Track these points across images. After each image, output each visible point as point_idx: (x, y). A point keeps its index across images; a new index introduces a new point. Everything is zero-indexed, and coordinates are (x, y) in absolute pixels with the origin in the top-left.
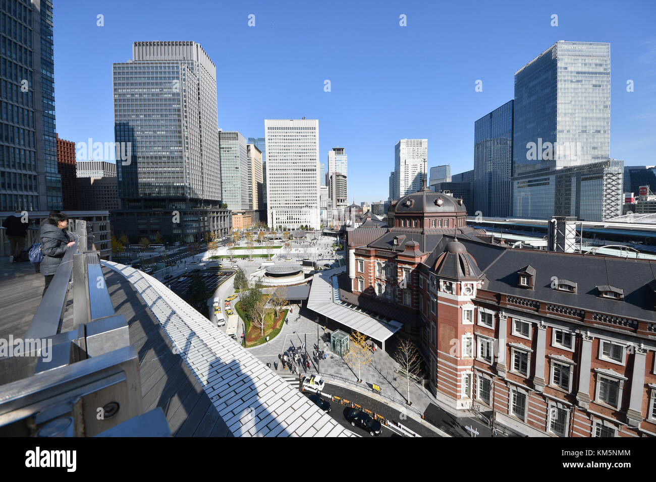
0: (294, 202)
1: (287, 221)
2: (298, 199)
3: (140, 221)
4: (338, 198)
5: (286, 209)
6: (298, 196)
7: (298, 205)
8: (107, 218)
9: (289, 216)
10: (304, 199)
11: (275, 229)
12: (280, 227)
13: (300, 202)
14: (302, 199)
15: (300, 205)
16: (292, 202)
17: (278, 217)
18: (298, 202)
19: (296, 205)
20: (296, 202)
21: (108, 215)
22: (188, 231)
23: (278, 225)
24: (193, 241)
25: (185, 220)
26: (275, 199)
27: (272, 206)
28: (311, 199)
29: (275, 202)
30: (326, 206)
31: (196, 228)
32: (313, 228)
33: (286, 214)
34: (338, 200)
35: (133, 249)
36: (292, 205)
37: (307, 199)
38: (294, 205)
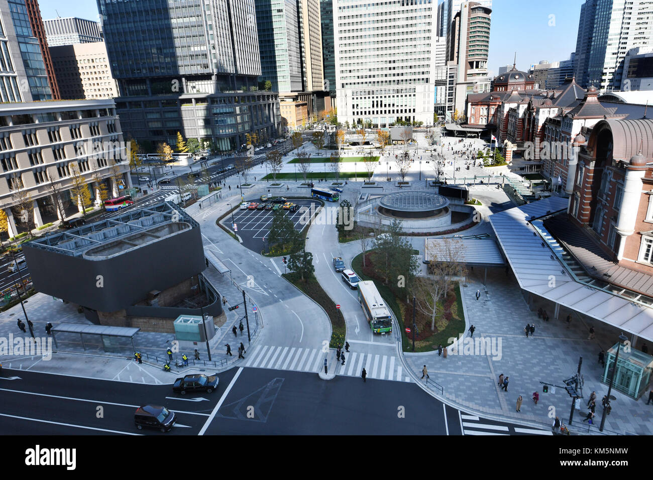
0: (385, 72)
1: (371, 110)
2: (392, 65)
3: (150, 116)
4: (471, 59)
5: (370, 88)
6: (392, 59)
7: (392, 78)
8: (115, 112)
9: (375, 100)
10: (405, 64)
11: (351, 126)
12: (360, 122)
13: (396, 72)
14: (401, 64)
15: (396, 78)
16: (380, 72)
17: (355, 102)
18: (392, 72)
19: (388, 79)
20: (388, 72)
21: (114, 107)
22: (221, 131)
23: (356, 118)
24: (230, 148)
25: (215, 112)
26: (349, 68)
27: (345, 82)
28: (417, 63)
29: (349, 74)
30: (444, 78)
31: (231, 126)
32: (421, 123)
33: (371, 96)
34: (471, 64)
35: (152, 160)
36: (380, 79)
37: (409, 64)
38: (384, 79)
